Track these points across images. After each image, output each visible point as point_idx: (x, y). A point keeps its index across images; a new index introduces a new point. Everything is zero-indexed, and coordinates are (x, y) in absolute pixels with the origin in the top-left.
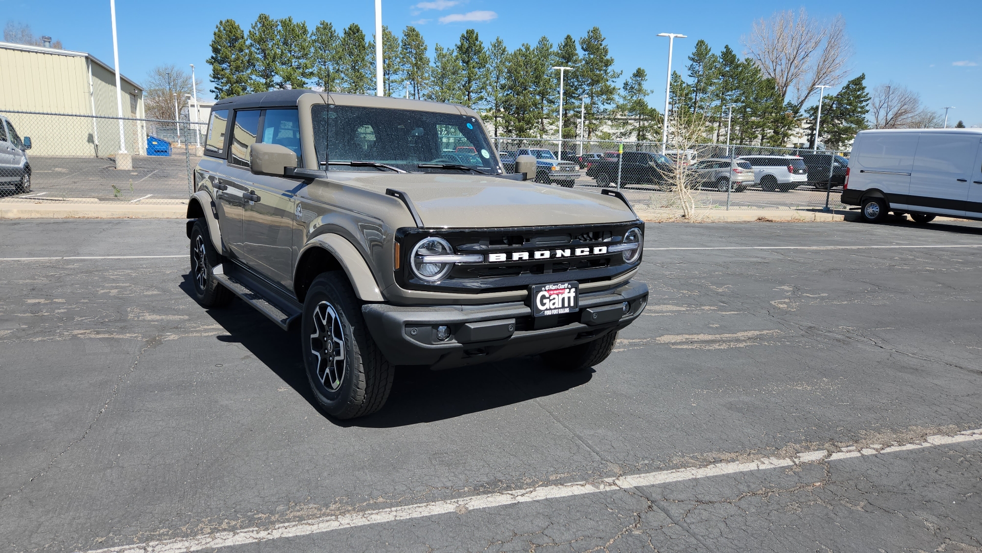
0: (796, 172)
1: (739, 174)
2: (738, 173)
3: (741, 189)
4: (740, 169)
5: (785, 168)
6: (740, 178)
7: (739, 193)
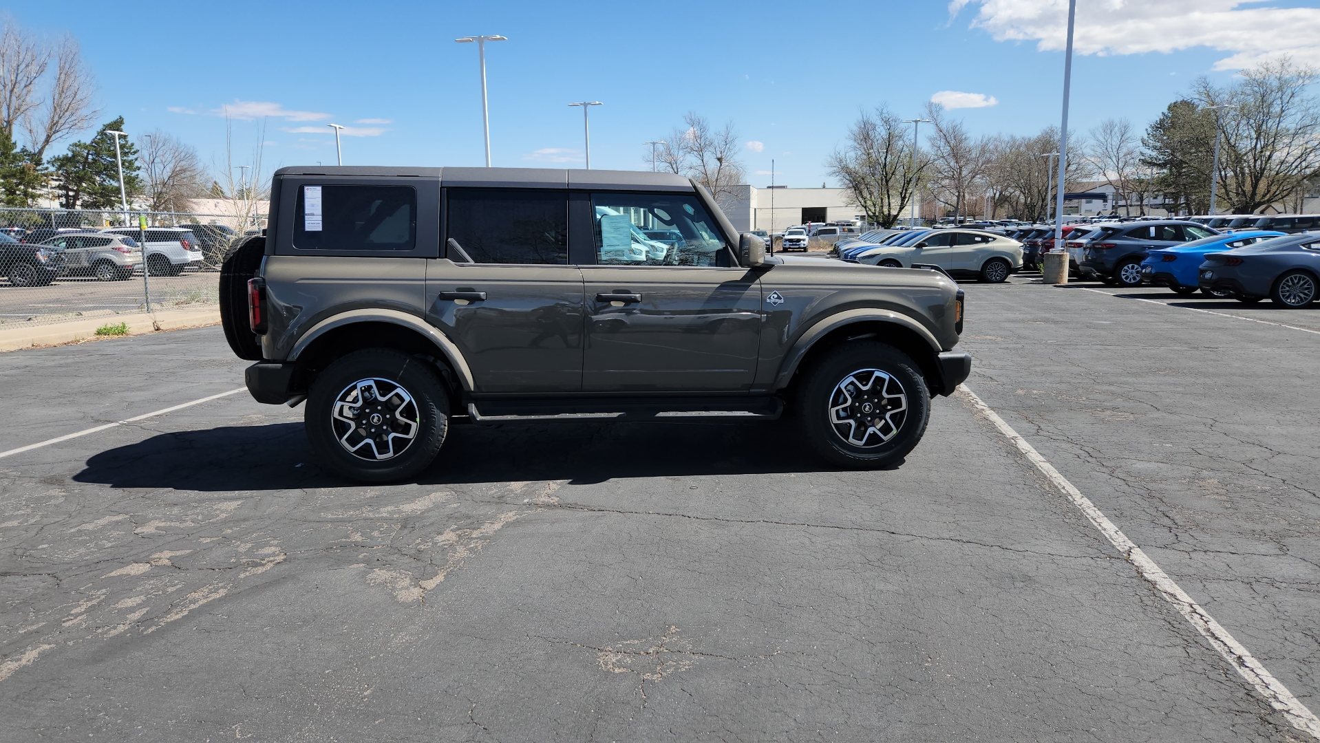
0: (192, 249)
1: (128, 254)
2: (124, 252)
3: (123, 274)
4: (125, 247)
5: (178, 243)
6: (129, 260)
7: (123, 282)
